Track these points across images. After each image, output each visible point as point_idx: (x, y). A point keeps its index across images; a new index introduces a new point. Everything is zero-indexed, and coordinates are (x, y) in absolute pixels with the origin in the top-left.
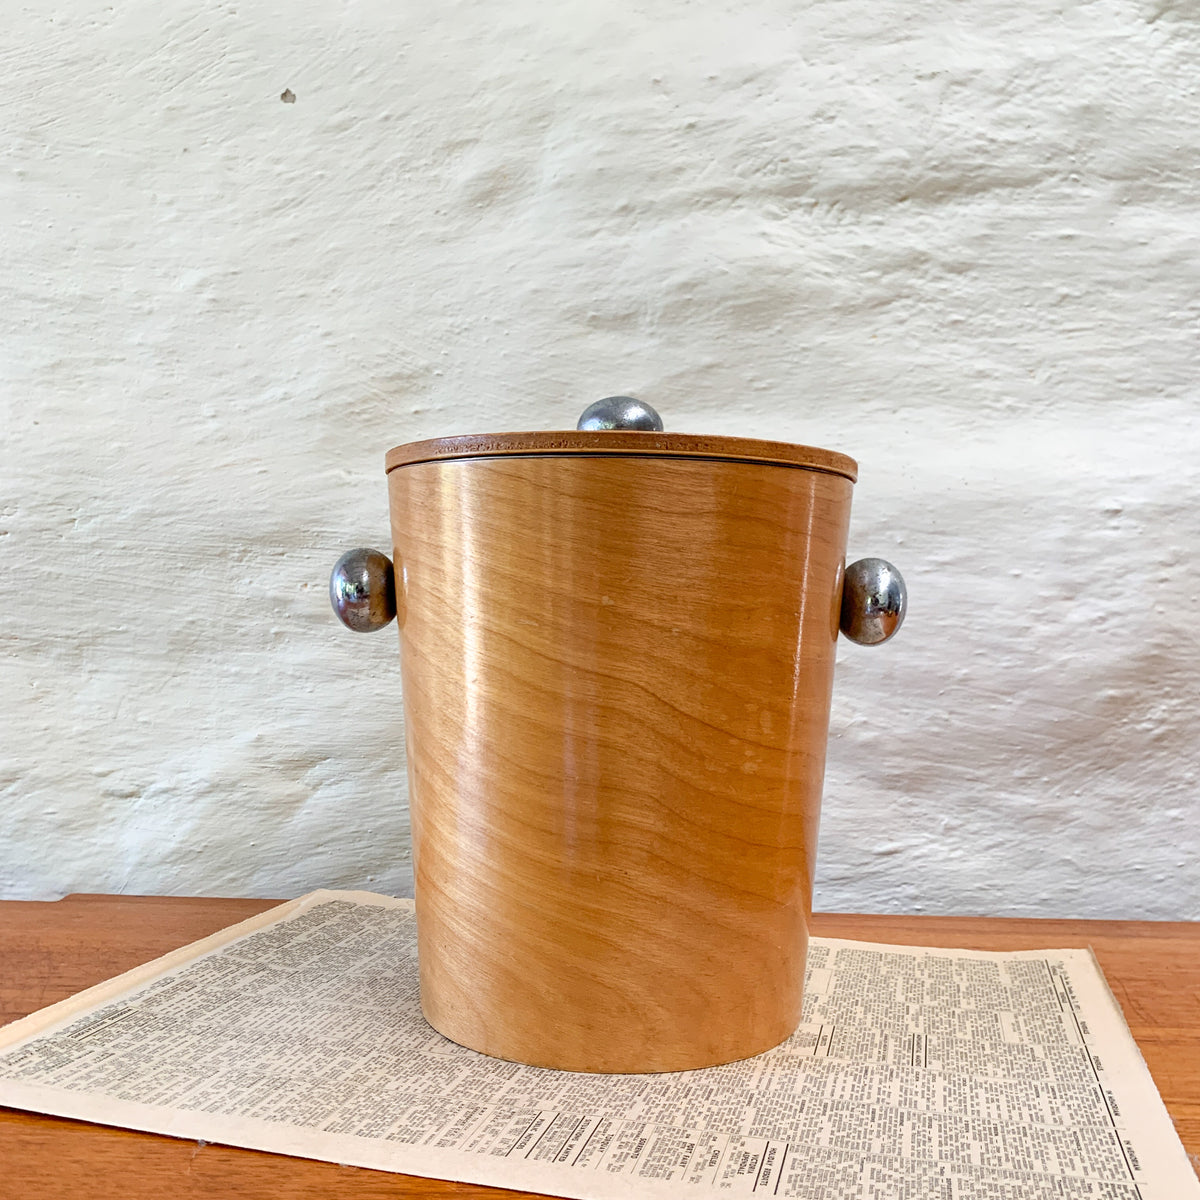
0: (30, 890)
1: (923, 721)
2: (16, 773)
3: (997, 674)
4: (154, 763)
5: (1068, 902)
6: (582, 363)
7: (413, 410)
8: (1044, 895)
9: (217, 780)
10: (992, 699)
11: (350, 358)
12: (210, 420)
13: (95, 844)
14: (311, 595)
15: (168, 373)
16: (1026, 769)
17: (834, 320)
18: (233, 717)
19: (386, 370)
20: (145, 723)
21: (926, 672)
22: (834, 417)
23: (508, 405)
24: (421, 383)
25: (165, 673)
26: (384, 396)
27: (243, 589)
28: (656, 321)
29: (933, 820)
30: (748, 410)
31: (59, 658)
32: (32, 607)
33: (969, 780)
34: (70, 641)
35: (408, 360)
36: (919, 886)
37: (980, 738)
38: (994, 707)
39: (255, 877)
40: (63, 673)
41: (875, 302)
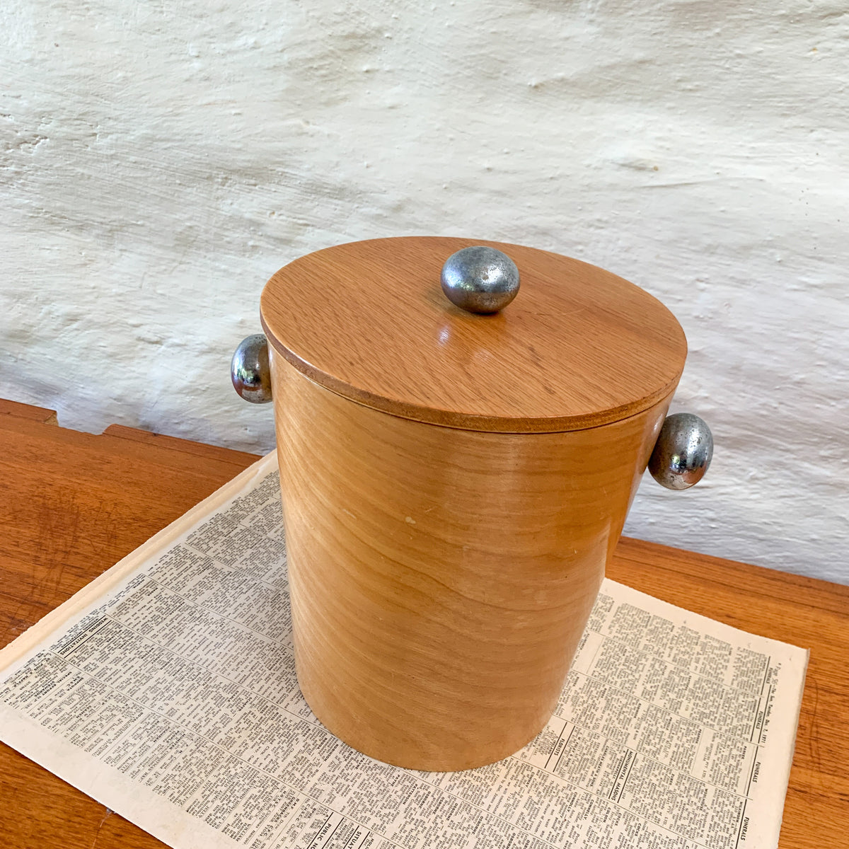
0: (95, 393)
1: (756, 405)
2: (76, 316)
3: (830, 384)
4: (170, 324)
5: (832, 544)
6: (520, 42)
7: (365, 68)
8: (815, 537)
9: (214, 345)
10: (820, 401)
11: (311, 14)
12: (195, 60)
13: (134, 371)
14: (277, 222)
15: (158, 9)
16: (830, 452)
17: (777, 28)
18: (224, 302)
19: (342, 28)
20: (162, 295)
21: (768, 371)
22: (752, 127)
23: (447, 75)
24: (373, 43)
25: (174, 260)
26: (339, 53)
27: (226, 208)
28: (597, 9)
29: (743, 470)
30: (669, 108)
31: (97, 236)
32: (73, 197)
33: (781, 450)
34: (104, 226)
35: (362, 20)
36: (717, 513)
37: (800, 425)
38: (818, 405)
39: (242, 412)
40: (102, 248)
41: (825, 13)
